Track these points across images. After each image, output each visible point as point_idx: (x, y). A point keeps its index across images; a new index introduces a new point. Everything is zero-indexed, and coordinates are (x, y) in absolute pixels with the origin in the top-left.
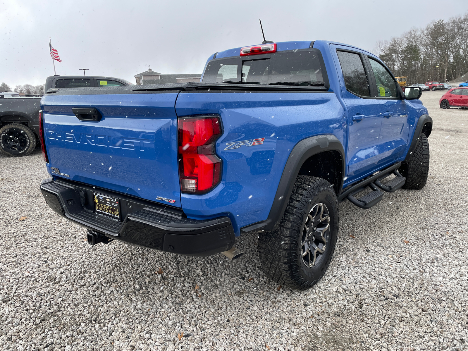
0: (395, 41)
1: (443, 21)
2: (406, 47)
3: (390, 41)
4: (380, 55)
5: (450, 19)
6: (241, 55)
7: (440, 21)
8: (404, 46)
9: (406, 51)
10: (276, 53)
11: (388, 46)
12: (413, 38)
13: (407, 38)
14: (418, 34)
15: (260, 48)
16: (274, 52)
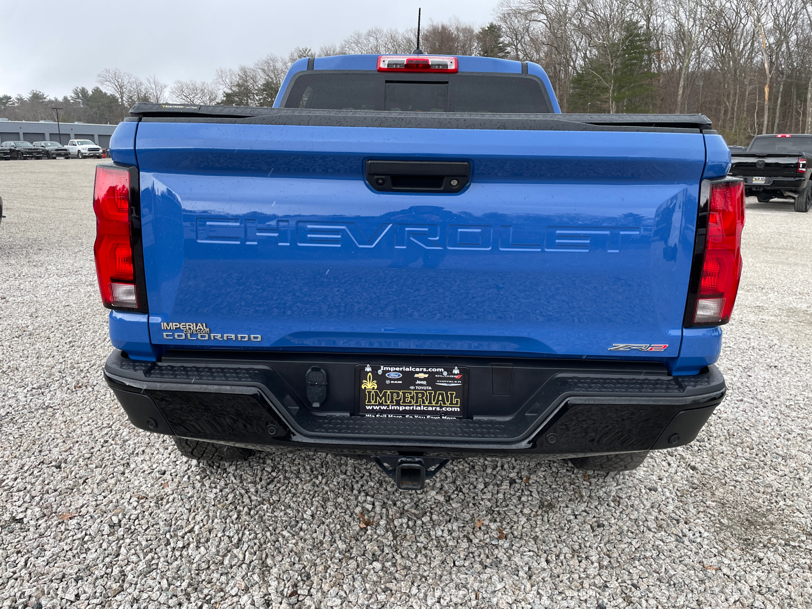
0: (245, 72)
1: (310, 50)
2: (264, 85)
3: (237, 70)
4: (224, 92)
5: (322, 49)
6: (381, 70)
7: (306, 50)
8: (261, 82)
9: (264, 90)
10: (457, 74)
11: (236, 79)
12: (272, 71)
13: (264, 71)
14: (279, 65)
15: (427, 61)
16: (455, 71)
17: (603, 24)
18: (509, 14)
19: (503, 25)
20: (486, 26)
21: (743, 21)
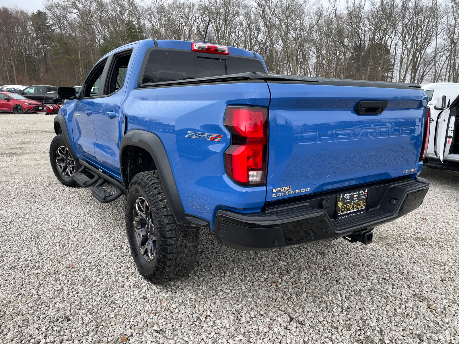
6: (194, 51)
16: (227, 54)
17: (113, 20)
18: (52, 6)
19: (49, 13)
20: (35, 12)
21: (185, 28)
